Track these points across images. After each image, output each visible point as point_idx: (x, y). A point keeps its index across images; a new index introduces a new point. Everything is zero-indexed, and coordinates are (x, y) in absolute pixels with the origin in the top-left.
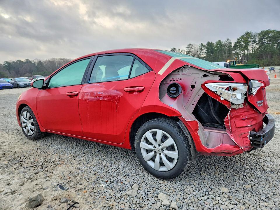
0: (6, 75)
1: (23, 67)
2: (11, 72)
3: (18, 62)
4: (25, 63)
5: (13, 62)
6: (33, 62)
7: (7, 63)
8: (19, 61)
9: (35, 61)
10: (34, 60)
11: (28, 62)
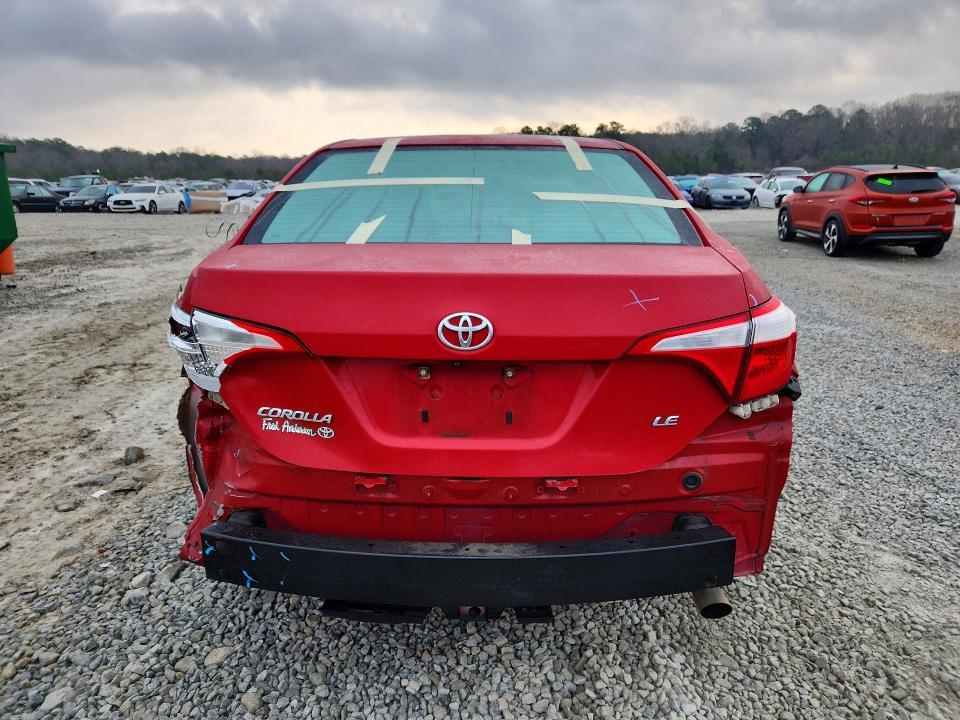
0: (740, 163)
1: (797, 132)
2: (757, 151)
3: (787, 118)
4: (807, 118)
5: (774, 118)
6: (836, 115)
7: (755, 121)
8: (793, 113)
9: (843, 109)
10: (840, 106)
11: (821, 114)
